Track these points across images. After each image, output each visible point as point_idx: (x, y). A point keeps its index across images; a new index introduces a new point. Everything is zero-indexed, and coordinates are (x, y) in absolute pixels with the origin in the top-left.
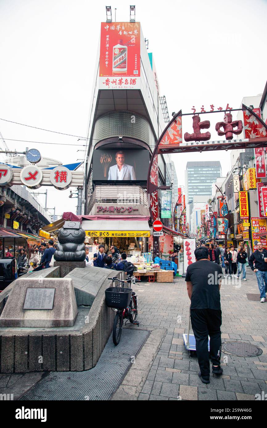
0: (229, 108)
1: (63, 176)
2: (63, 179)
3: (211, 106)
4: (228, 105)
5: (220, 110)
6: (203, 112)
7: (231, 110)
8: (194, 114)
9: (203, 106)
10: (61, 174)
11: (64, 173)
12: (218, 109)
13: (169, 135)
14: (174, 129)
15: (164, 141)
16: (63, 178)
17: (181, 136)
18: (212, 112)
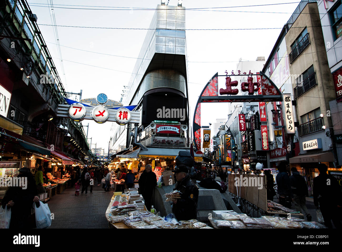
0: (251, 73)
1: (125, 115)
2: (125, 118)
3: (238, 71)
4: (250, 71)
5: (244, 74)
6: (233, 75)
7: (252, 74)
8: (227, 76)
9: (233, 71)
10: (123, 113)
11: (126, 112)
12: (243, 73)
13: (209, 90)
14: (213, 85)
15: (205, 94)
16: (125, 116)
17: (217, 90)
18: (239, 75)
